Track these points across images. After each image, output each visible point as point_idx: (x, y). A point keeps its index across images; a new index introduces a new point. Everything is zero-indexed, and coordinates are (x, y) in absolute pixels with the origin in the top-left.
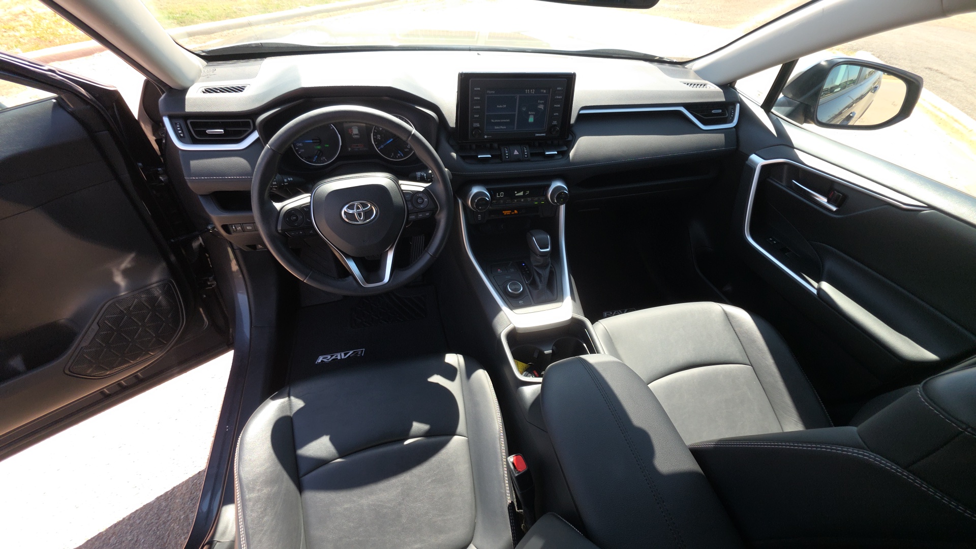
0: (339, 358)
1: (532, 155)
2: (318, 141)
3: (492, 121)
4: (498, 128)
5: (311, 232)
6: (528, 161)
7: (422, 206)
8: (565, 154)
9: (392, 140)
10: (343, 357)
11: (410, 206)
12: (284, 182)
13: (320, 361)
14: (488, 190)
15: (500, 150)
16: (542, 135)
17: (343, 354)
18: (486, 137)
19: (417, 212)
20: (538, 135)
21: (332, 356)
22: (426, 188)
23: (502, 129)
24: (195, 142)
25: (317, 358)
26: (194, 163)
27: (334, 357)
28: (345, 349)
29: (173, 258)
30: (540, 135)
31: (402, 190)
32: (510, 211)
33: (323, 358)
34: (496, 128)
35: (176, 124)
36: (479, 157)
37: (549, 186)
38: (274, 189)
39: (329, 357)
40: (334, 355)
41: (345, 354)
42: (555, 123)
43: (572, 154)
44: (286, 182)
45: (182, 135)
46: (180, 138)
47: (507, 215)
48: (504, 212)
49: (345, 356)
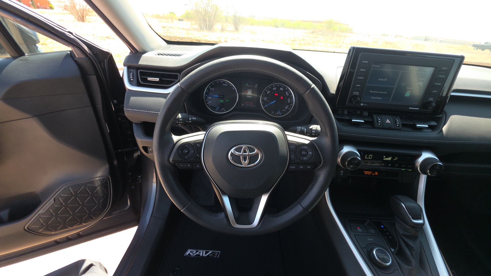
0: (201, 255)
1: (404, 125)
2: (223, 96)
3: (371, 91)
4: (374, 98)
5: (198, 166)
6: (400, 130)
7: (304, 158)
8: (436, 128)
9: (275, 101)
10: (204, 255)
11: (293, 157)
12: (189, 120)
13: (187, 254)
14: (359, 151)
15: (372, 118)
16: (415, 109)
17: (204, 252)
18: (362, 104)
19: (299, 164)
20: (411, 108)
21: (197, 252)
22: (311, 141)
23: (377, 99)
24: (139, 85)
25: (186, 251)
26: (133, 99)
27: (197, 253)
28: (206, 248)
29: (115, 162)
30: (413, 108)
31: (288, 141)
32: (371, 172)
33: (191, 252)
34: (372, 98)
35: (131, 72)
36: (353, 120)
37: (420, 156)
38: (180, 125)
39: (195, 252)
40: (198, 251)
41: (206, 253)
42: (431, 99)
43: (445, 129)
44: (190, 120)
45: (132, 80)
46: (130, 82)
47: (367, 175)
48: (365, 172)
49: (206, 254)
